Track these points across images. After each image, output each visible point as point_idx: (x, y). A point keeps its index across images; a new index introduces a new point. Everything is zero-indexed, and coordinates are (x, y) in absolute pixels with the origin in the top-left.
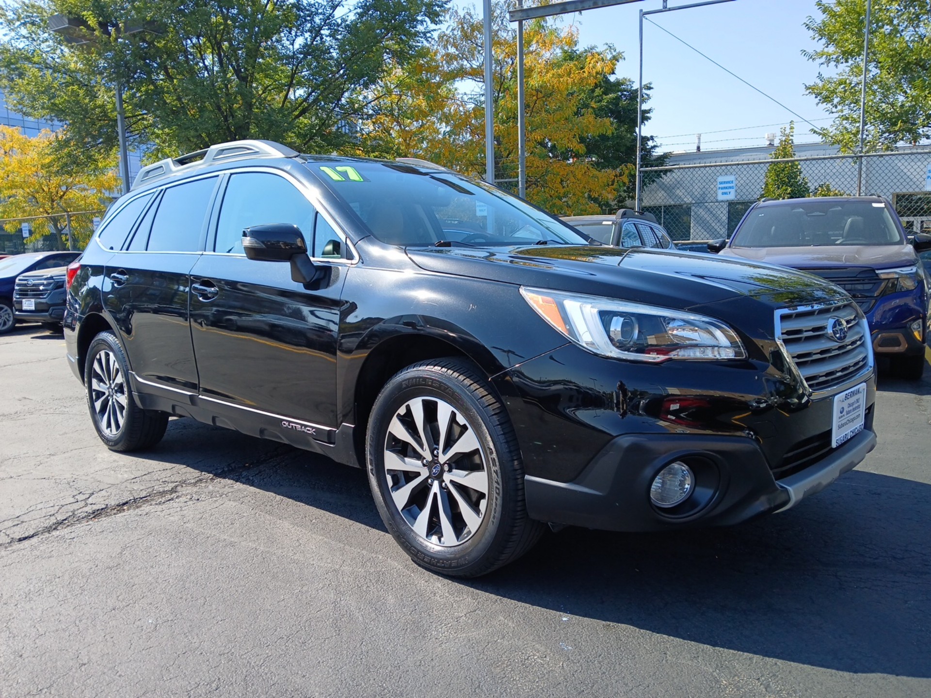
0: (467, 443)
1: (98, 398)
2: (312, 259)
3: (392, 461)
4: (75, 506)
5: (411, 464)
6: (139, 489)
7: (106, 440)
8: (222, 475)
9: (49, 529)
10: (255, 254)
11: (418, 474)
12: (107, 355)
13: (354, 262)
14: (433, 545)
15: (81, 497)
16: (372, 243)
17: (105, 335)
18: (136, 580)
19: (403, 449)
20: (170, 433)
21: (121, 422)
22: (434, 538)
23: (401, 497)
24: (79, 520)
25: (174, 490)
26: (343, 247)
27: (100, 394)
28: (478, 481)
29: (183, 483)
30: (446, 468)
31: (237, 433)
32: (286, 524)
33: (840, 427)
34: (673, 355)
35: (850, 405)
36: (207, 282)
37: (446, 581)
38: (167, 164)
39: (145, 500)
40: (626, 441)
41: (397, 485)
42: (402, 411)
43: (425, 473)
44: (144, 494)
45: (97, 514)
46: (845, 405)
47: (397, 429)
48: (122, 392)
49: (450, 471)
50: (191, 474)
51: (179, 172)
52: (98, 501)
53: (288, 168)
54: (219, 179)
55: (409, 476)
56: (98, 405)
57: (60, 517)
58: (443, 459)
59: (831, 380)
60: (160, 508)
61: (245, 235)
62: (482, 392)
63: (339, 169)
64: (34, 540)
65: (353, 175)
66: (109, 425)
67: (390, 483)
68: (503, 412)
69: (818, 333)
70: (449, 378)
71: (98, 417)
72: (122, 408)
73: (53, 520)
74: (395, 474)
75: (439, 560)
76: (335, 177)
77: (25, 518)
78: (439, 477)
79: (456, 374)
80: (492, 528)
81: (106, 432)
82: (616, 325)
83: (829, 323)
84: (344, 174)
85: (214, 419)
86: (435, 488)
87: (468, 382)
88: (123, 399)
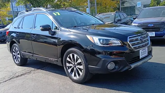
0: (79, 61)
1: (14, 56)
2: (52, 30)
3: (68, 65)
4: (13, 75)
5: (71, 65)
6: (24, 72)
7: (16, 64)
8: (39, 69)
9: (10, 79)
10: (42, 30)
11: (72, 67)
12: (16, 48)
13: (59, 31)
14: (75, 78)
15: (14, 74)
16: (62, 27)
17: (15, 44)
18: (26, 86)
19: (69, 63)
20: (28, 62)
21: (19, 60)
22: (75, 77)
23: (69, 71)
24: (15, 78)
25: (30, 72)
26: (57, 28)
27: (14, 55)
28: (81, 67)
29: (32, 71)
30: (76, 65)
31: (41, 61)
32: (51, 77)
33: (141, 55)
34: (111, 45)
35: (144, 51)
36: (34, 34)
37: (77, 84)
38: (24, 11)
39: (25, 74)
40: (103, 59)
41: (69, 68)
42: (69, 56)
43: (73, 66)
44: (25, 73)
45: (17, 77)
46: (143, 51)
47: (68, 59)
48: (19, 55)
49: (77, 66)
50: (33, 69)
51: (27, 13)
52: (17, 74)
53: (47, 13)
54: (35, 15)
55: (71, 67)
56: (14, 57)
57: (11, 77)
58: (76, 64)
59: (139, 47)
60: (28, 75)
61: (40, 27)
62: (81, 52)
63: (56, 13)
64: (7, 81)
65: (59, 14)
66: (17, 61)
67: (68, 68)
68: (85, 56)
69: (137, 40)
70: (76, 50)
71: (15, 59)
72: (19, 58)
73: (10, 78)
74: (68, 67)
75: (76, 80)
76: (56, 15)
77: (5, 78)
78: (75, 67)
79: (77, 50)
80: (84, 75)
81: (16, 62)
82: (101, 41)
83: (139, 38)
84: (57, 14)
85: (36, 59)
86: (75, 69)
87: (79, 51)
88: (19, 56)
